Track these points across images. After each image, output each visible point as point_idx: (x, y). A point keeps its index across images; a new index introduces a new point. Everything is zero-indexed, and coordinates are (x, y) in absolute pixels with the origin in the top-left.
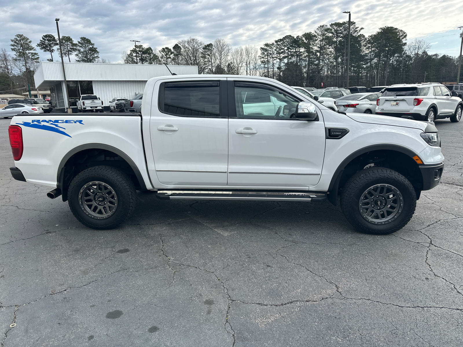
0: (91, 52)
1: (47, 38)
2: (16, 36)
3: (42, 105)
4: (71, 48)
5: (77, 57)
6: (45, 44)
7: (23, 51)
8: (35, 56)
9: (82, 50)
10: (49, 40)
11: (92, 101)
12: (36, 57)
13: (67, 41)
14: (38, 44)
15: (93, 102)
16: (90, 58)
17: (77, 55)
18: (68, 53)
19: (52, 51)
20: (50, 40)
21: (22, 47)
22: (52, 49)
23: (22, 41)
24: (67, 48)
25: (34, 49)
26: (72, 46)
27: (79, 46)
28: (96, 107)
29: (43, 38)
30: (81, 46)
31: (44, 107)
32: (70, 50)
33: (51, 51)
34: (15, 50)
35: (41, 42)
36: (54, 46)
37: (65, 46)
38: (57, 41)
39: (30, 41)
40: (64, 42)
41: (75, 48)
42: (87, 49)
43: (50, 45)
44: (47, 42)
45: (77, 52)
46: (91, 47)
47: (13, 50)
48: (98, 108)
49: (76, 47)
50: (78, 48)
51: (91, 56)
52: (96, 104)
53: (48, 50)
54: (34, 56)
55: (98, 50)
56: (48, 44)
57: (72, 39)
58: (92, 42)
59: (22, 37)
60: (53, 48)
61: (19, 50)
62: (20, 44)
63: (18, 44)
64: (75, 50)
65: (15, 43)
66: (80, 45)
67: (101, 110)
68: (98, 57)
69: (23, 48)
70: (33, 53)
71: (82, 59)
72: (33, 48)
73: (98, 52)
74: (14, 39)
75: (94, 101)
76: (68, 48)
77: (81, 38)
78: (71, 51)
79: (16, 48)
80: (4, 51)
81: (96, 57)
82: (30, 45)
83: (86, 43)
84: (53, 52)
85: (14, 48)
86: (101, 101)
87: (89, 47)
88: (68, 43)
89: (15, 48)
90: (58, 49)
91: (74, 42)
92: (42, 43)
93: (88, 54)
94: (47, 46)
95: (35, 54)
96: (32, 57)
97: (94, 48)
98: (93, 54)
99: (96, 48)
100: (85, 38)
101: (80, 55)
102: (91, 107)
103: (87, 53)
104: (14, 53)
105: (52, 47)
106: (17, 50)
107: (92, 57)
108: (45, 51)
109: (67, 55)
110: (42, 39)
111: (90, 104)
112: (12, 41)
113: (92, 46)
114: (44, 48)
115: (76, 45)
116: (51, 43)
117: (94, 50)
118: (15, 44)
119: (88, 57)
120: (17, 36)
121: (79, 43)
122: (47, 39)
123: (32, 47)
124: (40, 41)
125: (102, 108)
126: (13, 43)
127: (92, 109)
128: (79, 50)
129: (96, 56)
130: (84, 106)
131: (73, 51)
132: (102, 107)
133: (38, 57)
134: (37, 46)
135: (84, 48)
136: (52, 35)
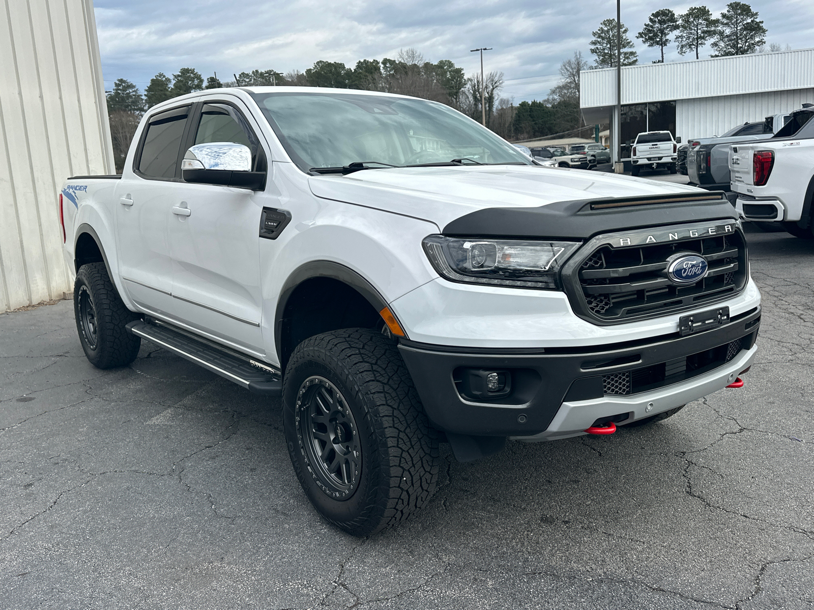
0: (747, 33)
1: (659, 18)
2: (601, 24)
3: (569, 158)
4: (703, 32)
5: (716, 48)
6: (654, 31)
7: (611, 52)
8: (630, 57)
9: (728, 31)
10: (663, 22)
11: (653, 145)
12: (632, 59)
13: (697, 17)
14: (639, 33)
15: (655, 146)
16: (742, 47)
17: (715, 44)
18: (697, 42)
19: (663, 43)
20: (664, 20)
21: (610, 44)
22: (664, 40)
23: (610, 32)
24: (697, 32)
25: (631, 44)
26: (707, 27)
27: (722, 23)
28: (660, 158)
29: (651, 20)
30: (726, 24)
31: (572, 161)
32: (702, 35)
33: (662, 45)
34: (596, 52)
35: (646, 29)
36: (671, 33)
37: (692, 29)
38: (677, 21)
39: (625, 30)
40: (692, 20)
41: (713, 29)
42: (739, 28)
43: (662, 32)
44: (657, 25)
45: (716, 38)
46: (749, 21)
47: (593, 51)
48: (663, 160)
49: (715, 27)
50: (719, 28)
51: (746, 42)
52: (661, 152)
53: (657, 43)
54: (628, 58)
55: (764, 26)
56: (660, 30)
57: (709, 11)
58: (753, 10)
59: (612, 23)
60: (667, 37)
61: (604, 49)
62: (607, 38)
63: (603, 39)
64: (711, 34)
65: (600, 37)
66: (725, 22)
67: (669, 165)
68: (762, 42)
69: (610, 46)
70: (628, 53)
71: (725, 51)
72: (629, 43)
73: (764, 31)
74: (599, 30)
75: (657, 145)
76: (699, 31)
77: (730, 5)
78: (703, 38)
79: (599, 47)
80: (578, 57)
81: (759, 42)
82: (624, 37)
83: (739, 15)
84: (665, 45)
85: (595, 47)
86: (672, 145)
87: (745, 22)
88: (700, 21)
89: (597, 48)
90: (677, 38)
91: (713, 18)
92: (649, 30)
93: (740, 39)
94: (656, 35)
95: (632, 53)
96: (624, 60)
97: (757, 23)
98: (751, 38)
99: (760, 22)
100: (737, 4)
101: (722, 44)
102: (649, 159)
103: (737, 37)
104: (595, 57)
105: (666, 35)
106: (600, 52)
107: (747, 44)
108: (651, 45)
109: (693, 46)
110: (648, 22)
111: (649, 153)
112: (594, 34)
113: (752, 19)
114: (650, 38)
115: (716, 22)
116: (665, 26)
117: (756, 28)
118: (599, 40)
119: (739, 45)
120: (604, 23)
121: (724, 16)
122: (659, 20)
123: (628, 41)
124: (645, 27)
125: (672, 161)
126: (594, 39)
127: (651, 164)
128: (721, 33)
129: (757, 39)
130: (635, 157)
131: (708, 38)
132: (672, 159)
133: (635, 59)
134: (638, 38)
135: (733, 26)
136: (669, 10)
